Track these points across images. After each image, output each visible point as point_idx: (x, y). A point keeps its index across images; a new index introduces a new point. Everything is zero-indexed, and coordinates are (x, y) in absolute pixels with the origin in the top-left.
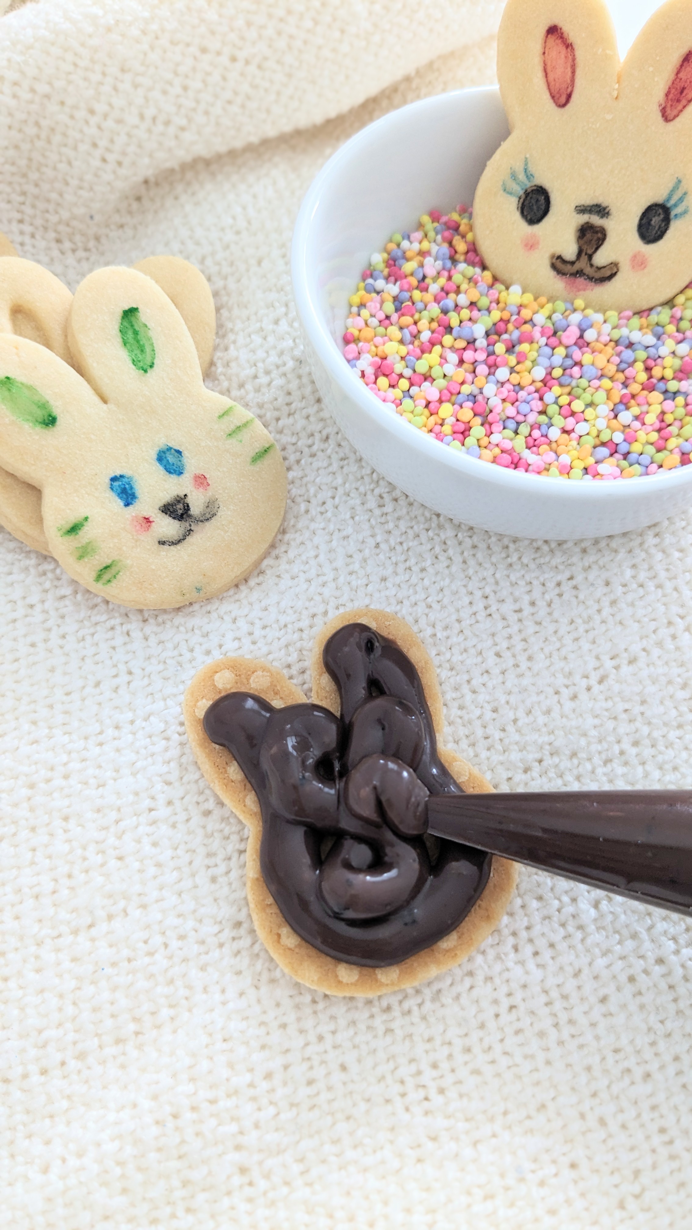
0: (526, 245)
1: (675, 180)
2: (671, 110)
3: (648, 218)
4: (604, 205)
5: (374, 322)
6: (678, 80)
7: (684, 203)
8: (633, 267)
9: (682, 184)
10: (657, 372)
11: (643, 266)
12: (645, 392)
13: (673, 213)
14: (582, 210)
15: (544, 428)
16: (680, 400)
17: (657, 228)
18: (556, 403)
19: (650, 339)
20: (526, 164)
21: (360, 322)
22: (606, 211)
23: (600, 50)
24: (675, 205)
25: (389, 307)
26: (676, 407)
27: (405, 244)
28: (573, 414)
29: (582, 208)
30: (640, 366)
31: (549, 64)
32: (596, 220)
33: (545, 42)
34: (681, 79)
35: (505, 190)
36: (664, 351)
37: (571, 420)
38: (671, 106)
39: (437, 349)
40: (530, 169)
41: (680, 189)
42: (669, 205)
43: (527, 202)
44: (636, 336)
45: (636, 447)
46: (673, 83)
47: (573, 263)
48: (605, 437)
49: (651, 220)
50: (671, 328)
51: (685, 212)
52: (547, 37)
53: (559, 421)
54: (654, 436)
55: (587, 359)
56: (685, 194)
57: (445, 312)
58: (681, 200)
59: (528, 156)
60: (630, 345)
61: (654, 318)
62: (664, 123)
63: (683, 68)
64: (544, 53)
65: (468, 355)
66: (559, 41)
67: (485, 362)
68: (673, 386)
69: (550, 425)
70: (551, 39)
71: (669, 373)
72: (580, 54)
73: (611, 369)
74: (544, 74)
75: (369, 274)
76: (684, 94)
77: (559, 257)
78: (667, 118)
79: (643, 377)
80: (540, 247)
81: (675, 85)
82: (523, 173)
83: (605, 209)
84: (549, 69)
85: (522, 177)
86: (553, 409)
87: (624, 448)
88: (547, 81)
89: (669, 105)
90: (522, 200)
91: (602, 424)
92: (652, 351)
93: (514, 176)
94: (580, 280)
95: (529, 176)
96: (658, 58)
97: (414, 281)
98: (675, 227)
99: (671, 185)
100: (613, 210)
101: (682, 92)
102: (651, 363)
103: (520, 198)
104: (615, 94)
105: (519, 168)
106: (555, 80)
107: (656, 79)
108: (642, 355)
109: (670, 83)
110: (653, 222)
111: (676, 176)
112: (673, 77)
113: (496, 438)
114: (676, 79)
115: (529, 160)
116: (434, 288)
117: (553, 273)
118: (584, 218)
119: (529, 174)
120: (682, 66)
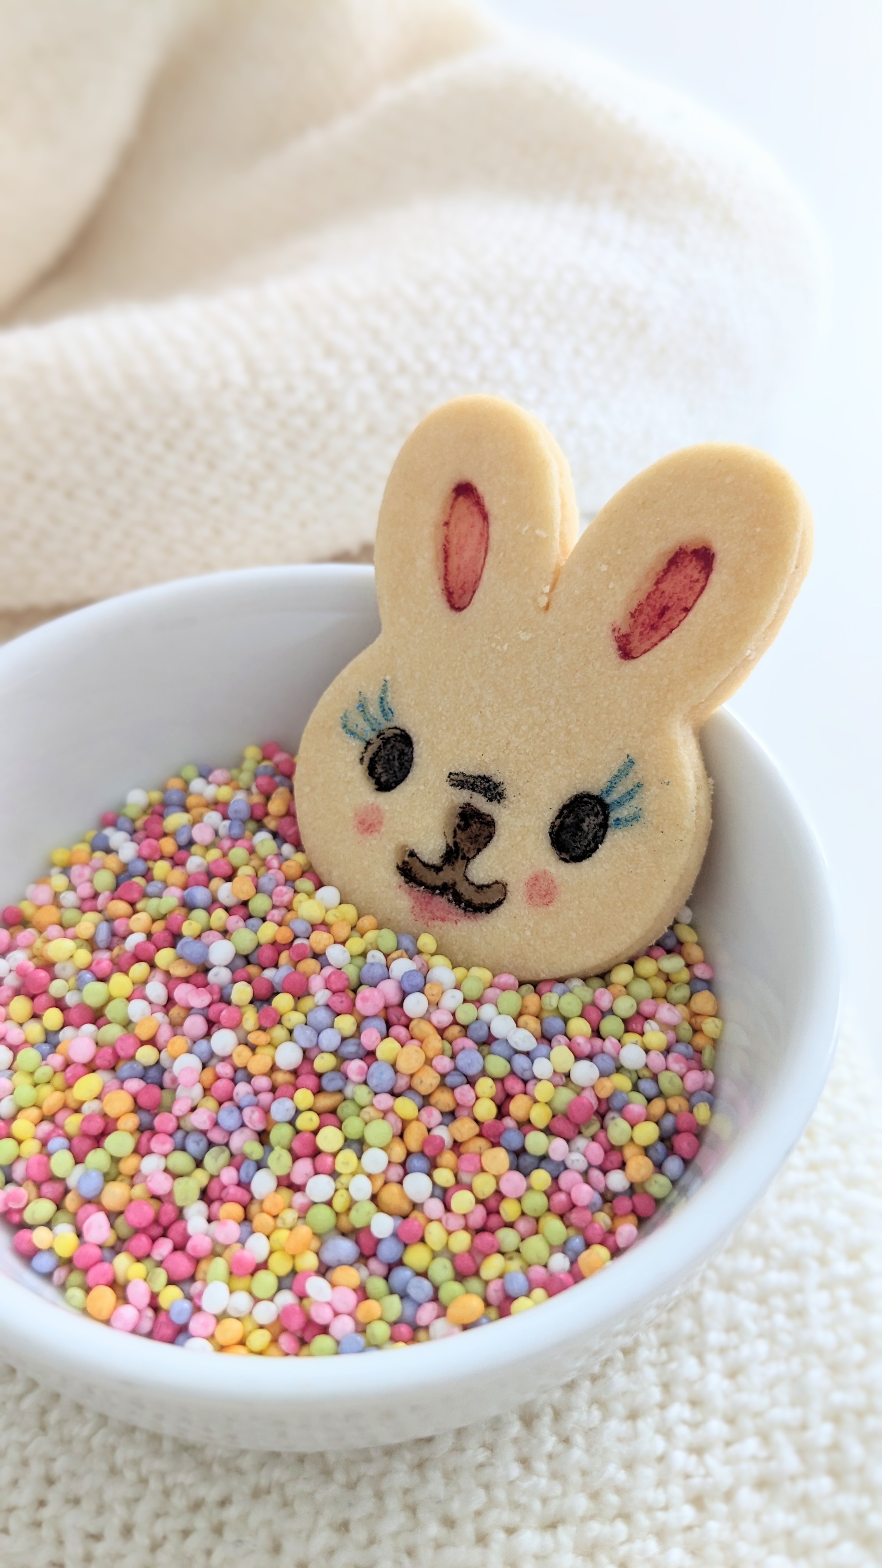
0: (362, 822)
1: (622, 760)
2: (640, 641)
3: (576, 817)
4: (496, 779)
5: (69, 898)
6: (658, 594)
7: (634, 802)
8: (531, 897)
9: (635, 767)
10: (518, 1107)
11: (547, 900)
12: (482, 1143)
13: (613, 816)
14: (460, 781)
15: (247, 1168)
16: (541, 1178)
17: (590, 837)
18: (292, 1122)
19: (523, 1039)
20: (384, 691)
21: (43, 894)
22: (500, 790)
23: (526, 528)
24: (619, 803)
25: (104, 880)
26: (529, 1188)
27: (197, 784)
28: (316, 1153)
29: (461, 778)
30: (485, 1086)
31: (454, 540)
32: (480, 802)
33: (452, 507)
34: (663, 592)
35: (345, 726)
36: (542, 1068)
37: (305, 1165)
38: (641, 633)
39: (140, 970)
40: (389, 699)
41: (631, 775)
42: (608, 800)
43: (382, 753)
44: (502, 1026)
45: (417, 1256)
46: (648, 598)
47: (438, 869)
48: (357, 1219)
49: (583, 821)
50: (580, 1027)
51: (635, 818)
52: (455, 499)
53: (279, 1161)
54: (461, 1241)
55: (387, 1049)
56: (639, 785)
57: (188, 906)
58: (630, 795)
59: (388, 678)
60: (487, 1042)
61: (551, 999)
62: (619, 660)
63: (670, 574)
64: (447, 524)
65: (183, 993)
66: (475, 509)
67: (204, 1012)
68: (536, 1142)
69: (260, 1165)
70: (463, 504)
71: (540, 1116)
72: (496, 529)
73: (428, 1081)
74: (442, 555)
75: (110, 821)
76: (665, 618)
77: (412, 854)
78: (626, 653)
79: (486, 1110)
80: (383, 829)
81: (652, 602)
82: (377, 704)
83: (496, 786)
84: (453, 550)
85: (374, 710)
86: (280, 1134)
87: (388, 1251)
88: (446, 567)
89: (637, 632)
90: (372, 749)
91: (362, 1188)
92: (520, 1062)
93: (362, 707)
94: (441, 902)
95: (387, 712)
96: (619, 552)
97: (168, 845)
98: (614, 840)
99: (615, 767)
100: (509, 792)
101: (661, 614)
102: (514, 1086)
103: (368, 743)
104: (543, 601)
105: (372, 695)
106: (459, 568)
107: (611, 585)
108: (497, 1065)
109: (642, 597)
110: (584, 826)
111: (627, 752)
112: (648, 586)
113: (151, 1164)
114: (654, 592)
115: (389, 685)
116: (195, 863)
117: (397, 879)
118: (464, 796)
119: (386, 708)
120: (666, 571)
